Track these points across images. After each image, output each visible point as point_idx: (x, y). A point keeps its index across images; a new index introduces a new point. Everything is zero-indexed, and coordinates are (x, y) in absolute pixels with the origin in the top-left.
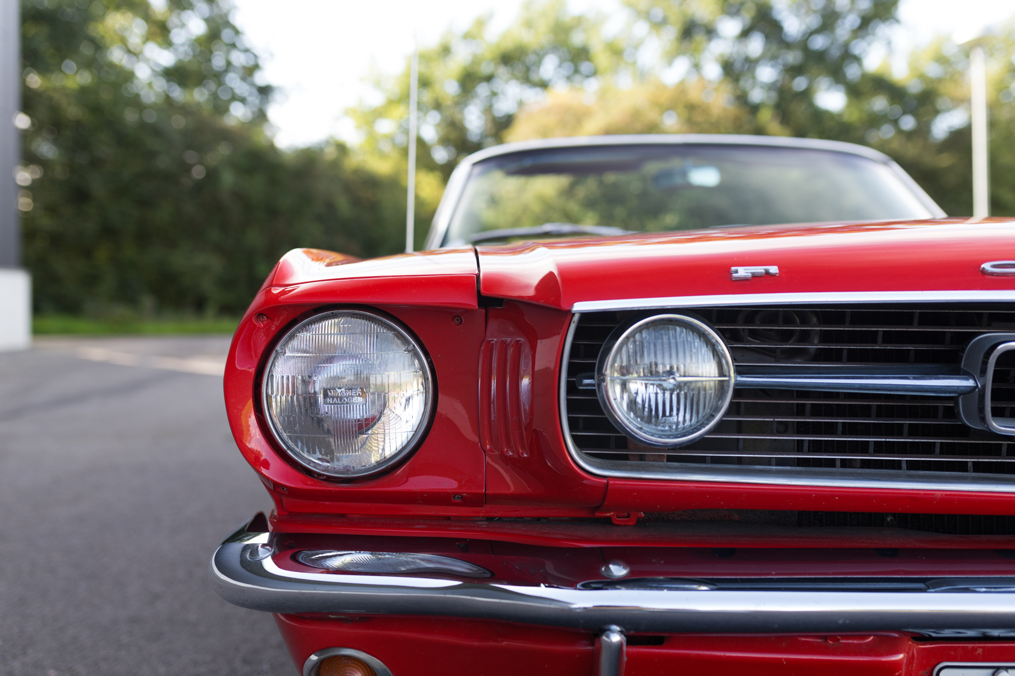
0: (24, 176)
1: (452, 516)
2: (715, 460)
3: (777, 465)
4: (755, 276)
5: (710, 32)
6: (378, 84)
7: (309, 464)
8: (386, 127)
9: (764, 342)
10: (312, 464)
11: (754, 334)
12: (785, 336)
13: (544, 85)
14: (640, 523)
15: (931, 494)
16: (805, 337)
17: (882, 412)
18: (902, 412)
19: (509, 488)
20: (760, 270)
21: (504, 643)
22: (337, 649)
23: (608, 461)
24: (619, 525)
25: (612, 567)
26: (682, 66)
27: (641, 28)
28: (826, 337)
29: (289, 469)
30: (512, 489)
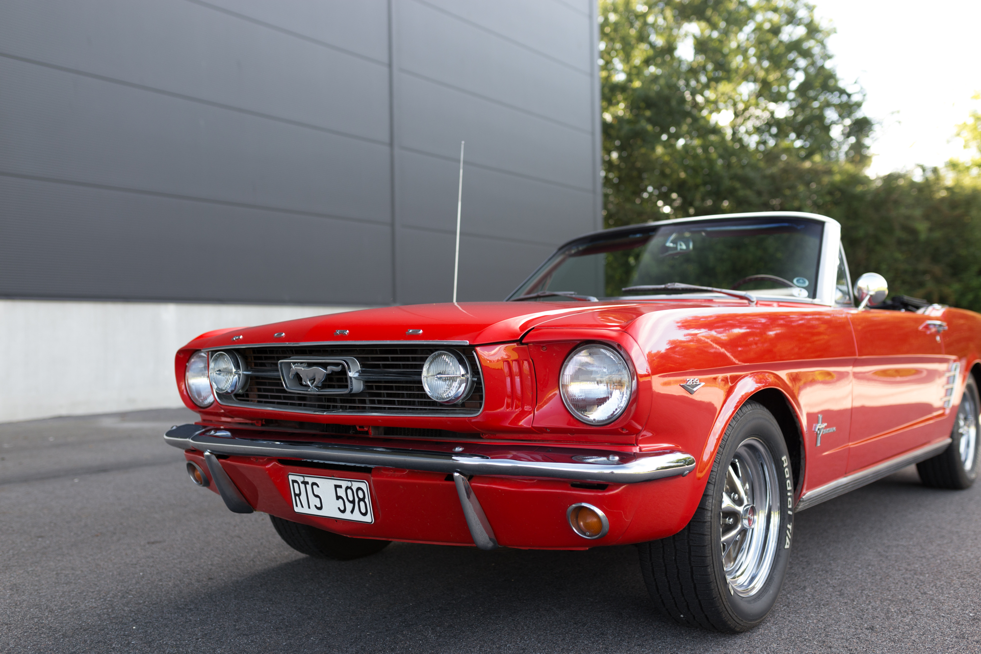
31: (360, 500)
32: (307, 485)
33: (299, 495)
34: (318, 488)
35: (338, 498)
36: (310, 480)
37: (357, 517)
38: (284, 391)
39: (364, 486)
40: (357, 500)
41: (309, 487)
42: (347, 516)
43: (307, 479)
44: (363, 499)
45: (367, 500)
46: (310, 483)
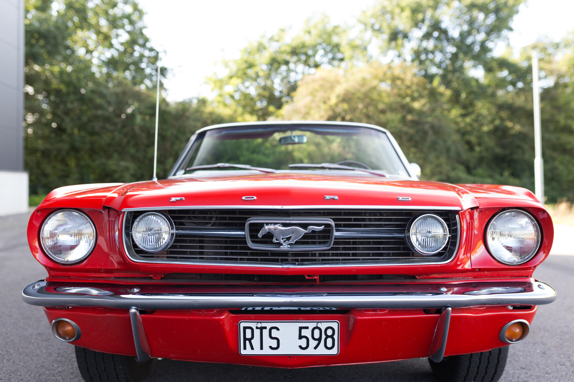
0: (30, 118)
1: (104, 277)
2: (181, 258)
3: (199, 259)
4: (177, 201)
5: (406, 36)
6: (226, 65)
7: (56, 260)
8: (229, 89)
9: (199, 220)
10: (57, 259)
11: (195, 217)
12: (205, 218)
13: (317, 66)
14: (162, 278)
15: (235, 268)
16: (211, 218)
17: (232, 242)
18: (237, 242)
19: (115, 266)
20: (179, 198)
21: (107, 314)
22: (61, 318)
23: (145, 258)
24: (155, 279)
25: (135, 289)
26: (392, 54)
27: (369, 34)
28: (217, 218)
29: (49, 261)
30: (116, 267)
31: (327, 337)
32: (264, 330)
33: (250, 340)
34: (278, 331)
35: (301, 337)
36: (269, 325)
37: (322, 351)
38: (249, 249)
39: (335, 325)
40: (324, 337)
41: (266, 332)
42: (310, 351)
43: (264, 325)
44: (332, 337)
45: (336, 337)
46: (268, 328)
